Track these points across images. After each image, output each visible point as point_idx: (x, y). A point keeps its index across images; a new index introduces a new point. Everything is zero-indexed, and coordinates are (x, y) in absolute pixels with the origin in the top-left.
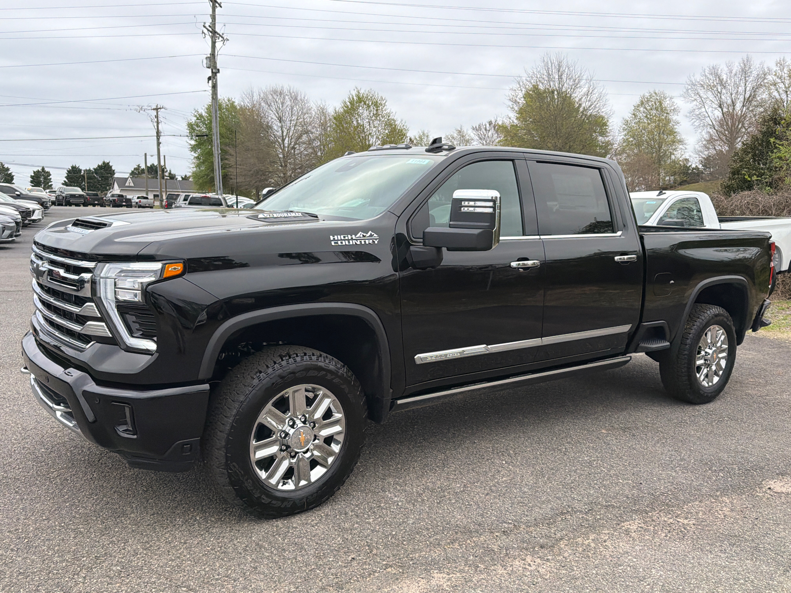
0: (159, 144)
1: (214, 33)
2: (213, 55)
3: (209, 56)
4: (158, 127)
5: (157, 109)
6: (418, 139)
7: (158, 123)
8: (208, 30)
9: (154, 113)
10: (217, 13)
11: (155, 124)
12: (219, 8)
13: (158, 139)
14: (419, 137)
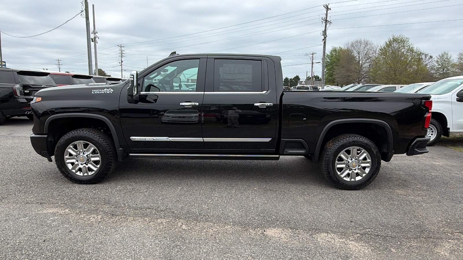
0: (312, 67)
1: (326, 21)
2: (325, 30)
3: (324, 30)
4: (312, 61)
5: (313, 54)
6: (441, 56)
7: (313, 59)
8: (324, 20)
9: (312, 55)
10: (328, 12)
11: (312, 60)
12: (330, 10)
13: (312, 65)
14: (442, 55)
